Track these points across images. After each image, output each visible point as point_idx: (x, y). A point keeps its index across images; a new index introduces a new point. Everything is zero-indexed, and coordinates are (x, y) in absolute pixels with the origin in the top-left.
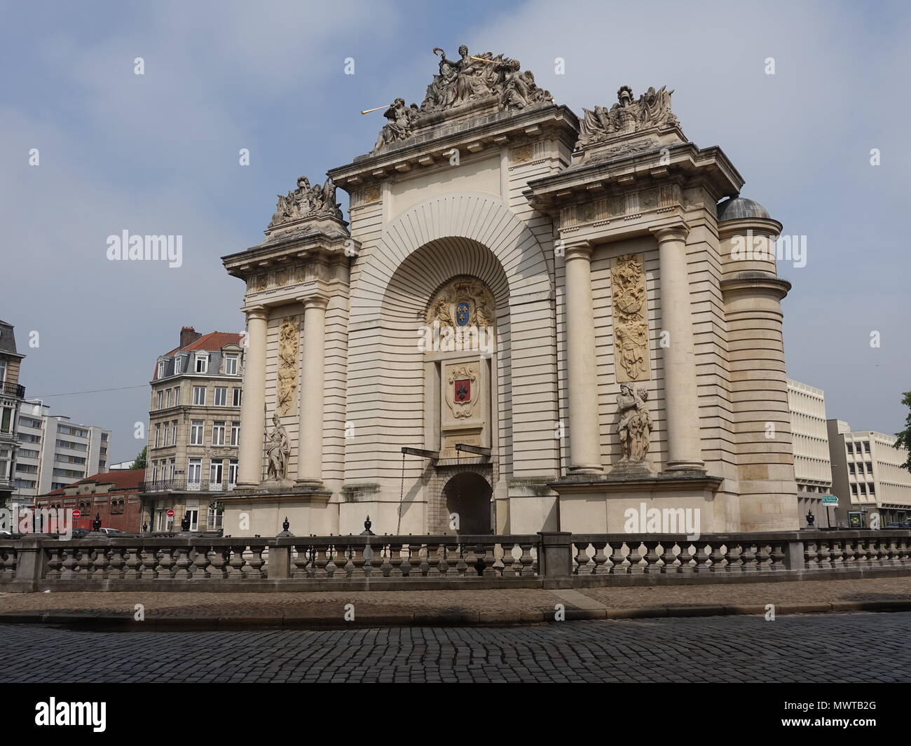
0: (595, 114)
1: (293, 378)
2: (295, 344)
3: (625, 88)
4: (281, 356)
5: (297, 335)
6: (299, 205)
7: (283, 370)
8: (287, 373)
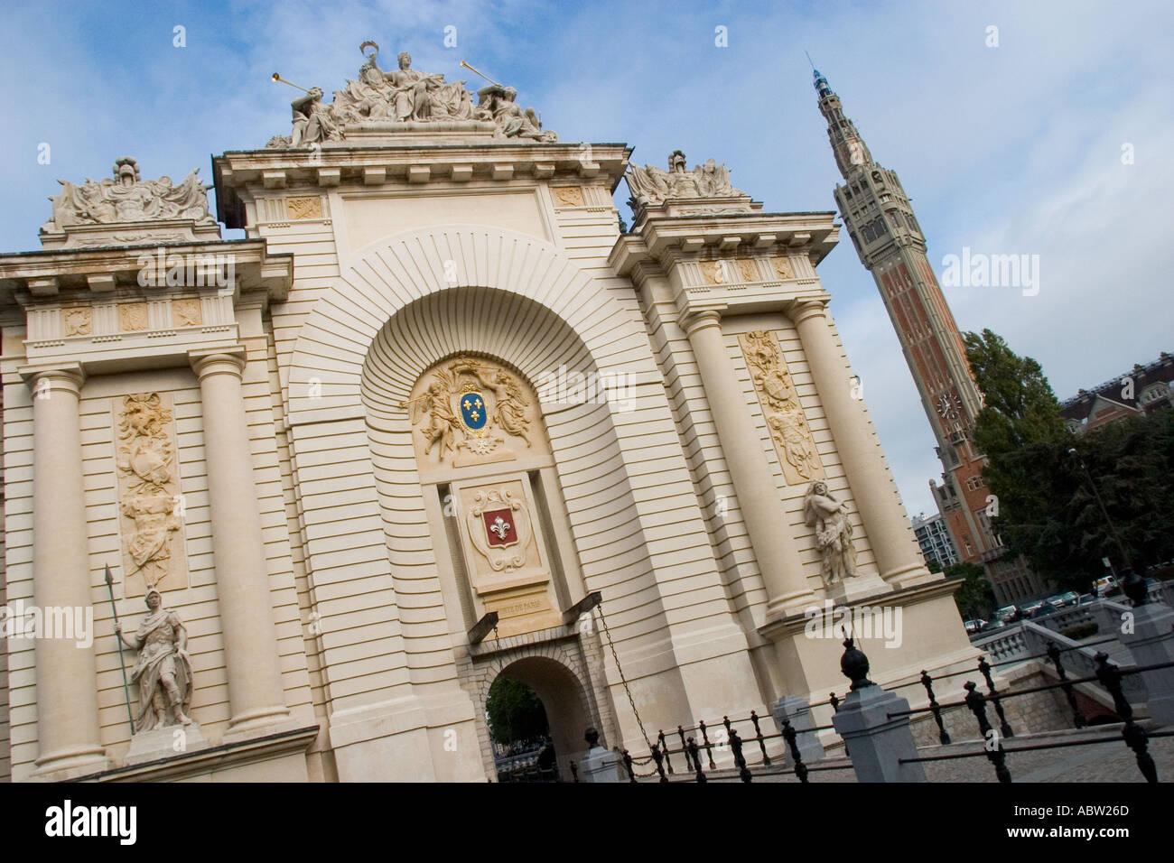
2: (165, 446)
3: (679, 153)
4: (131, 471)
5: (167, 429)
6: (118, 205)
7: (140, 498)
8: (154, 501)
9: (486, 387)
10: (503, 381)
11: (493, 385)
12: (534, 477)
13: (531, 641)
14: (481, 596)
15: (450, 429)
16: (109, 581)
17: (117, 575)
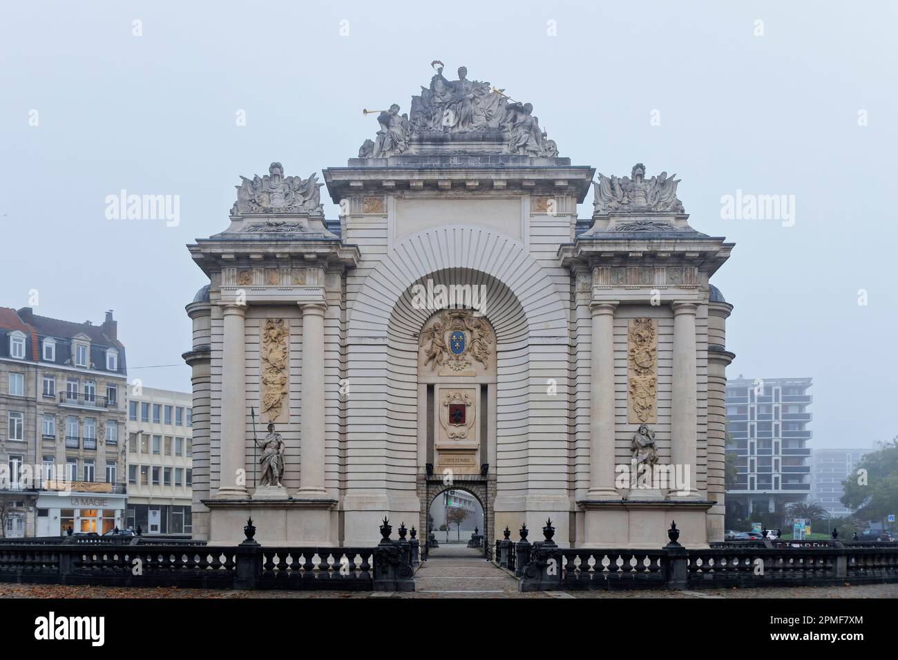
0: (611, 182)
1: (283, 385)
2: (284, 349)
3: (640, 166)
4: (267, 360)
5: (286, 339)
6: (271, 195)
7: (269, 375)
8: (277, 378)
9: (468, 329)
10: (478, 327)
11: (472, 328)
12: (484, 388)
13: (460, 479)
14: (439, 450)
15: (441, 352)
16: (253, 415)
17: (256, 412)
